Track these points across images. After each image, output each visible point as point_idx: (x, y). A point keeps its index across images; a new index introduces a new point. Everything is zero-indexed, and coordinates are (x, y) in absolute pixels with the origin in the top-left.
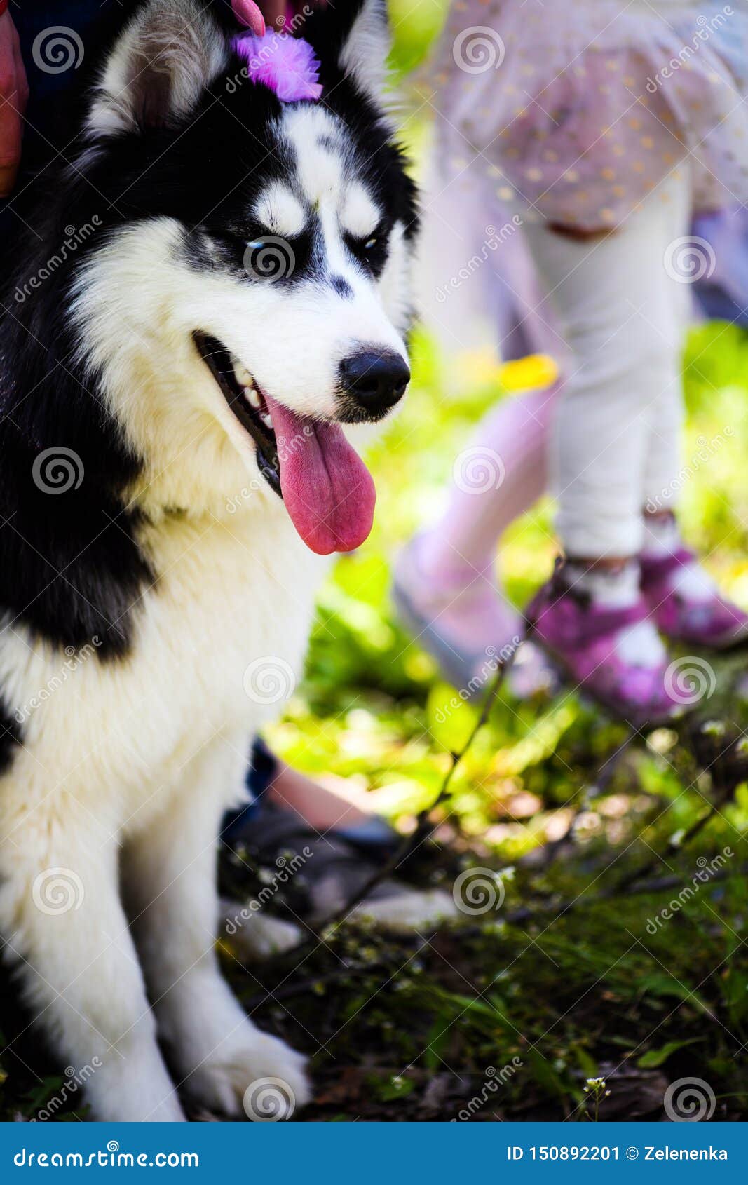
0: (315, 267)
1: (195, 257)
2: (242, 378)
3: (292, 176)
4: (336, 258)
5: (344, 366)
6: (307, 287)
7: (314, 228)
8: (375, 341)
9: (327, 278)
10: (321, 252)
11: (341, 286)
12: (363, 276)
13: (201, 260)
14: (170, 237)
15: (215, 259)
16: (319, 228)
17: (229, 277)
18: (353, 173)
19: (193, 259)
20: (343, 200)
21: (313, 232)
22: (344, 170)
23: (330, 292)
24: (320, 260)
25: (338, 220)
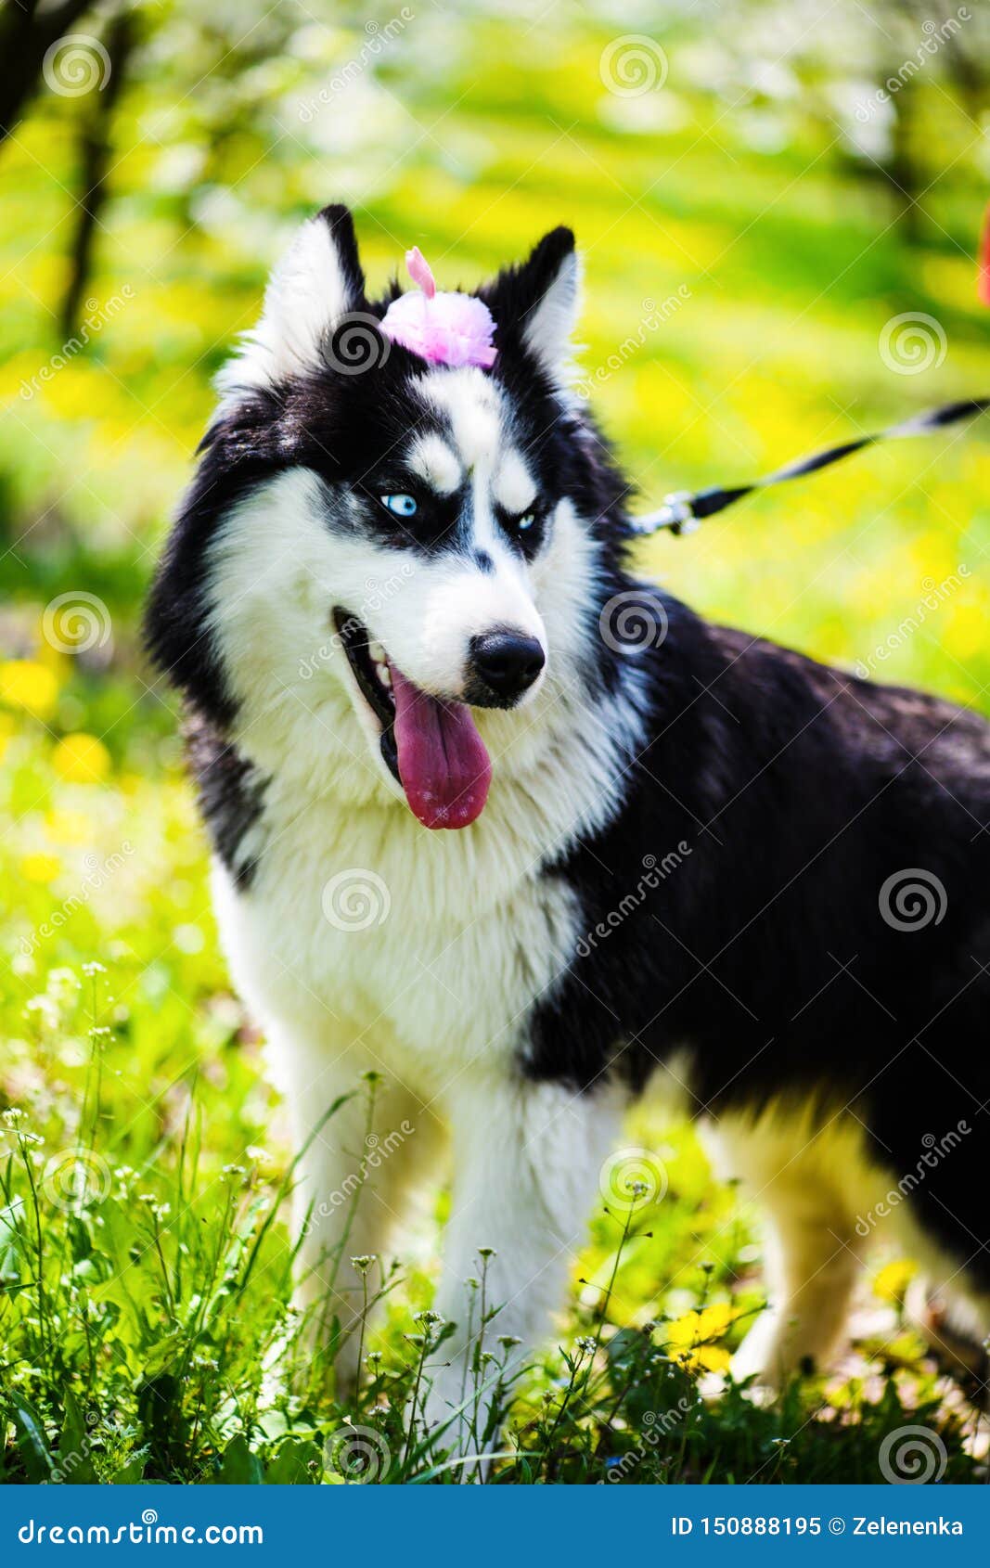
0: (458, 538)
1: (334, 518)
2: (375, 654)
3: (449, 433)
4: (483, 531)
5: (475, 642)
6: (450, 558)
7: (467, 493)
8: (511, 620)
9: (471, 552)
10: (468, 522)
11: (484, 561)
12: (510, 553)
13: (339, 522)
14: (308, 491)
15: (356, 521)
16: (470, 495)
17: (368, 543)
18: (510, 438)
19: (332, 519)
20: (498, 469)
21: (464, 497)
22: (502, 435)
23: (472, 565)
24: (467, 530)
25: (490, 490)
